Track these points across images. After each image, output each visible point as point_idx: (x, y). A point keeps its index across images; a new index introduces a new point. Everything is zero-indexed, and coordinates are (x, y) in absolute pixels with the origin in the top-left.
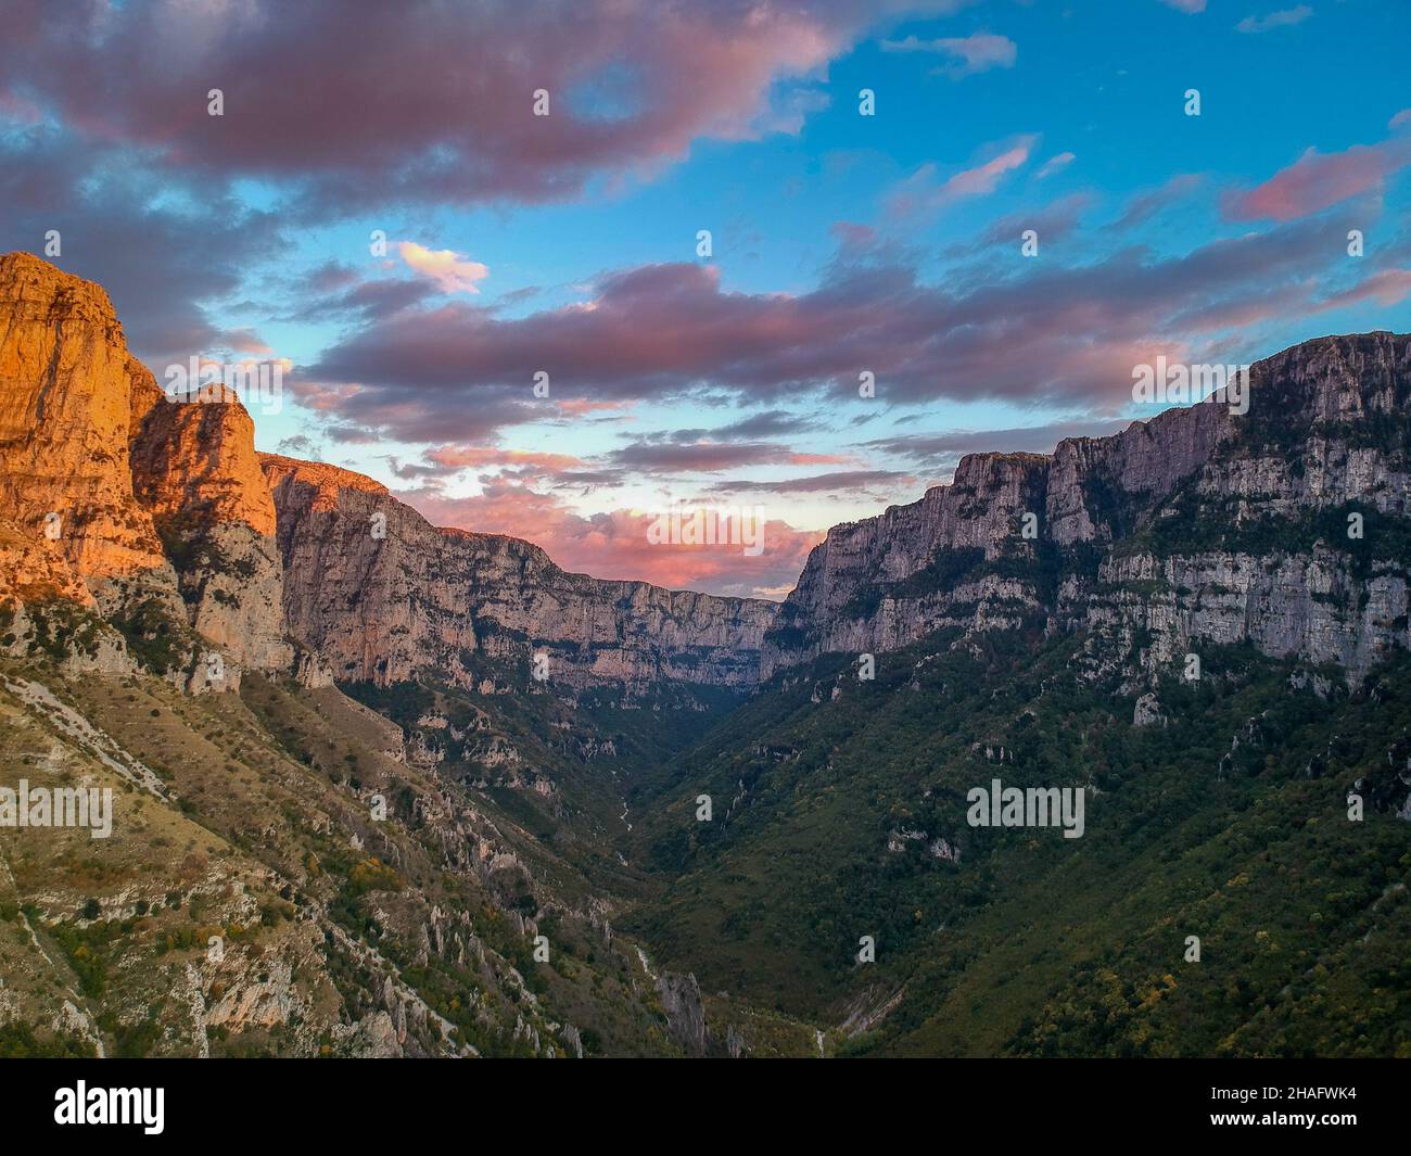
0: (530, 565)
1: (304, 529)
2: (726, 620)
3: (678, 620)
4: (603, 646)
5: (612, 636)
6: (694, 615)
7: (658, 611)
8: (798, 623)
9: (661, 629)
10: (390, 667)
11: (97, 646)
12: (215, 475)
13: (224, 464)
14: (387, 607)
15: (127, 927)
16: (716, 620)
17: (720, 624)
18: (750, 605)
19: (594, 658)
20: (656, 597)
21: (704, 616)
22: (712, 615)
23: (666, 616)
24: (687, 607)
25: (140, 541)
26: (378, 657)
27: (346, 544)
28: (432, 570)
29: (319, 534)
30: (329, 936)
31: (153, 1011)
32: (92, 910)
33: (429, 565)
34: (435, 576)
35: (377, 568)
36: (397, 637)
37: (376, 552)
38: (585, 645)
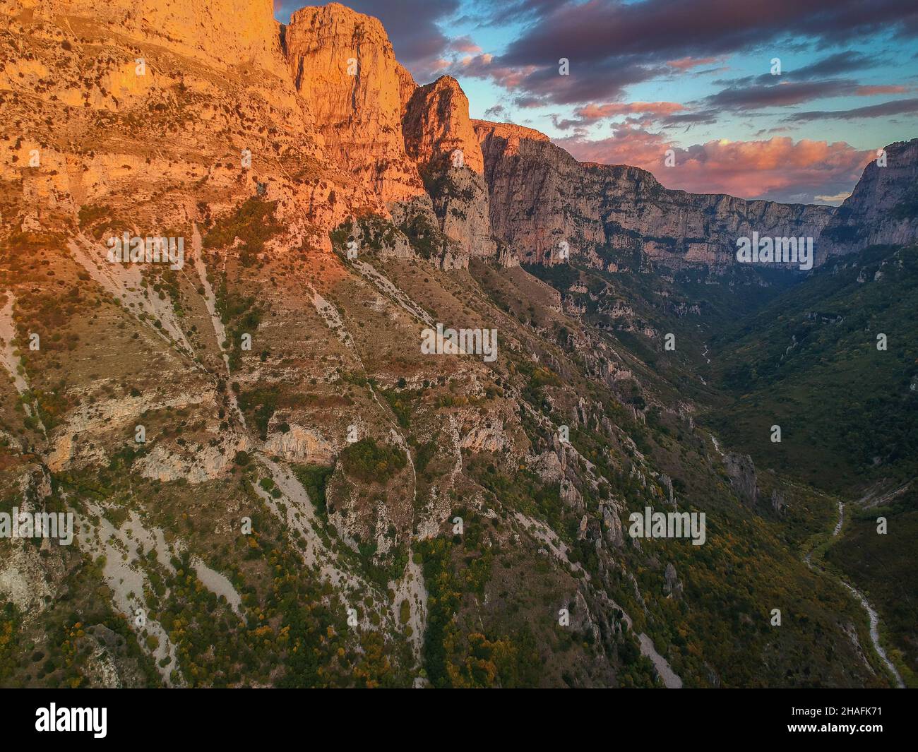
0: (642, 185)
1: (499, 168)
2: (791, 221)
3: (751, 222)
4: (693, 241)
5: (700, 234)
6: (765, 218)
7: (736, 215)
8: (850, 223)
9: (738, 228)
10: (552, 255)
11: (395, 242)
12: (448, 136)
13: (453, 129)
14: (550, 217)
15: (419, 393)
16: (782, 221)
17: (785, 224)
18: (811, 209)
19: (686, 250)
20: (735, 205)
21: (772, 218)
22: (779, 218)
23: (742, 219)
24: (759, 212)
25: (411, 180)
26: (545, 249)
27: (525, 176)
28: (577, 191)
29: (508, 171)
30: (522, 407)
31: (434, 437)
32: (402, 383)
33: (575, 188)
34: (579, 195)
35: (543, 191)
36: (556, 236)
37: (543, 181)
38: (681, 240)
